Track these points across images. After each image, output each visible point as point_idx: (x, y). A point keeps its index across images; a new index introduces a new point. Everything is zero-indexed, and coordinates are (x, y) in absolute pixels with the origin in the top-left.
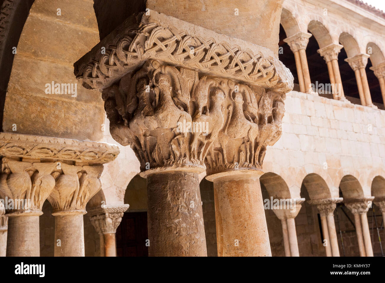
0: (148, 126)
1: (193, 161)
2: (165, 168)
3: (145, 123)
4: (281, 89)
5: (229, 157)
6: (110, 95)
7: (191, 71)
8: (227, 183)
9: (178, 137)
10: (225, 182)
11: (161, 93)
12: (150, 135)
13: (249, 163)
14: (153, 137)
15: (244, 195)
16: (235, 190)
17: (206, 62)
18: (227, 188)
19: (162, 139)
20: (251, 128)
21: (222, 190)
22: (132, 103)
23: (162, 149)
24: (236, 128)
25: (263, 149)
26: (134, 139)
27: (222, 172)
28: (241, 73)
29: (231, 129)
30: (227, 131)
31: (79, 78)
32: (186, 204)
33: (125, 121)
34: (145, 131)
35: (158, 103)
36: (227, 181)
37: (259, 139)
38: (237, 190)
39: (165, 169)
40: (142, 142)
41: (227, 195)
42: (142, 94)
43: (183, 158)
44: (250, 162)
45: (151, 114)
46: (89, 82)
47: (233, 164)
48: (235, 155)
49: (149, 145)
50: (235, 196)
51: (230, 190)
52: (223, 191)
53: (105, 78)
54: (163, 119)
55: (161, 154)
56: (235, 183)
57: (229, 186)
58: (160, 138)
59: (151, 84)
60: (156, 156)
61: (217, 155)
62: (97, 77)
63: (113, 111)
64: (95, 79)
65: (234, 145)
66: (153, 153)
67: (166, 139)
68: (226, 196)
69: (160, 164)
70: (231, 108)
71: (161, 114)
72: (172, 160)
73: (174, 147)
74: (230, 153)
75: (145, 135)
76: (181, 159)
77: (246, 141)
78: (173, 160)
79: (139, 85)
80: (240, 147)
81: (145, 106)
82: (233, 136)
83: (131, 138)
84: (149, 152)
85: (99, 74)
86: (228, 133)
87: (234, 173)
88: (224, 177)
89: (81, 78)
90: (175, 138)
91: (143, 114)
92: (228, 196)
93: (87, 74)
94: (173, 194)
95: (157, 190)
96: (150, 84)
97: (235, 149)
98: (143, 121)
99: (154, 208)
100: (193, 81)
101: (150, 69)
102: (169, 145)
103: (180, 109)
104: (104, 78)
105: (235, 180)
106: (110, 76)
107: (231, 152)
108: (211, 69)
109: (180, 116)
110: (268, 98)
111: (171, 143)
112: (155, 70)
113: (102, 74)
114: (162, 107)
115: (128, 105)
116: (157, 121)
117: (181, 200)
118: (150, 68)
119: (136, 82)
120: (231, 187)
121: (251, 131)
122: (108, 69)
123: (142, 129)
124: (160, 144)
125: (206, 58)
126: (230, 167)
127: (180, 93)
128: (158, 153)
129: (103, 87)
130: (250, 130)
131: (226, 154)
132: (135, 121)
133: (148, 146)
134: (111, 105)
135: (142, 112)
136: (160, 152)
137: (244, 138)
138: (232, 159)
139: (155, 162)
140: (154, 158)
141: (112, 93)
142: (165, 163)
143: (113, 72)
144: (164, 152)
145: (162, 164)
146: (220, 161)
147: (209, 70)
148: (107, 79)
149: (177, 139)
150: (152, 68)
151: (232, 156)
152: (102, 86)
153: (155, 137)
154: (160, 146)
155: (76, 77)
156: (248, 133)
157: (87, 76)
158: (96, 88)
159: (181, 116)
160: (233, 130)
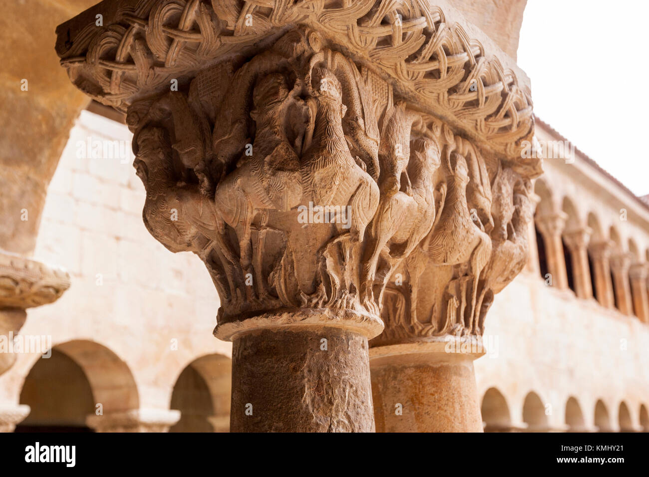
0: (277, 200)
1: (369, 307)
2: (304, 317)
3: (268, 190)
4: (526, 169)
5: (421, 309)
6: (155, 114)
7: (381, 80)
8: (410, 372)
9: (341, 238)
10: (405, 368)
11: (323, 116)
12: (268, 226)
13: (464, 327)
14: (276, 231)
15: (450, 404)
16: (430, 389)
17: (420, 64)
18: (410, 383)
19: (301, 239)
20: (482, 243)
21: (396, 388)
22: (232, 135)
23: (298, 267)
24: (454, 240)
25: (489, 298)
26: (218, 232)
27: (404, 343)
28: (474, 109)
29: (441, 239)
30: (430, 245)
31: (71, 62)
32: (349, 418)
33: (203, 181)
34: (258, 214)
35: (312, 141)
36: (409, 367)
37: (487, 272)
38: (434, 389)
39: (301, 318)
40: (244, 243)
41: (408, 401)
42: (271, 112)
43: (348, 295)
44: (467, 325)
45: (291, 166)
46: (101, 74)
47: (431, 326)
48: (436, 306)
49: (262, 253)
50: (429, 406)
51: (419, 389)
52: (399, 391)
53: (152, 67)
54: (323, 184)
55: (293, 279)
56: (432, 374)
57: (414, 378)
58: (297, 235)
59: (297, 89)
60: (279, 282)
61: (392, 300)
62: (130, 61)
63: (161, 156)
64: (121, 66)
65: (436, 279)
66: (271, 274)
67: (311, 240)
68: (406, 402)
69: (289, 304)
70: (444, 190)
71: (321, 170)
72: (322, 297)
73: (330, 262)
74: (424, 298)
75: (256, 224)
76: (344, 298)
77: (461, 274)
78: (325, 296)
79: (262, 89)
80: (447, 287)
81: (277, 145)
82: (441, 258)
83: (212, 228)
84: (259, 270)
85: (139, 54)
86: (430, 250)
87: (430, 348)
88: (402, 355)
89: (80, 62)
90: (336, 241)
91: (271, 164)
92: (413, 403)
93: (100, 51)
94: (318, 388)
95: (274, 374)
96: (296, 87)
97: (437, 289)
98: (265, 183)
99: (260, 421)
100: (383, 105)
101: (302, 49)
102: (318, 258)
103: (361, 166)
104: (150, 68)
105: (431, 365)
106: (170, 63)
107: (427, 297)
108: (421, 85)
109: (358, 184)
110: (506, 181)
111: (325, 252)
112: (312, 55)
113: (149, 53)
114: (325, 152)
115: (217, 139)
116: (305, 189)
117: (337, 406)
118: (300, 47)
119: (250, 83)
120: (421, 382)
121: (481, 250)
122: (171, 41)
123: (252, 207)
124: (295, 252)
125: (424, 53)
126: (423, 333)
127: (363, 126)
128: (285, 275)
129: (137, 95)
130: (478, 249)
131: (416, 301)
132: (239, 181)
133: (260, 254)
134: (156, 139)
135: (267, 159)
136: (291, 274)
137: (458, 266)
138: (426, 313)
139: (277, 297)
140: (275, 288)
141: (161, 110)
142: (304, 303)
143: (181, 53)
144: (303, 274)
145: (295, 305)
146: (399, 317)
147: (413, 89)
148: (158, 70)
149: (339, 245)
150: (306, 47)
151: (429, 307)
152: (134, 89)
153: (282, 232)
154: (294, 257)
155: (61, 61)
156: (473, 253)
157: (97, 56)
158: (116, 94)
159: (360, 185)
160: (444, 243)
